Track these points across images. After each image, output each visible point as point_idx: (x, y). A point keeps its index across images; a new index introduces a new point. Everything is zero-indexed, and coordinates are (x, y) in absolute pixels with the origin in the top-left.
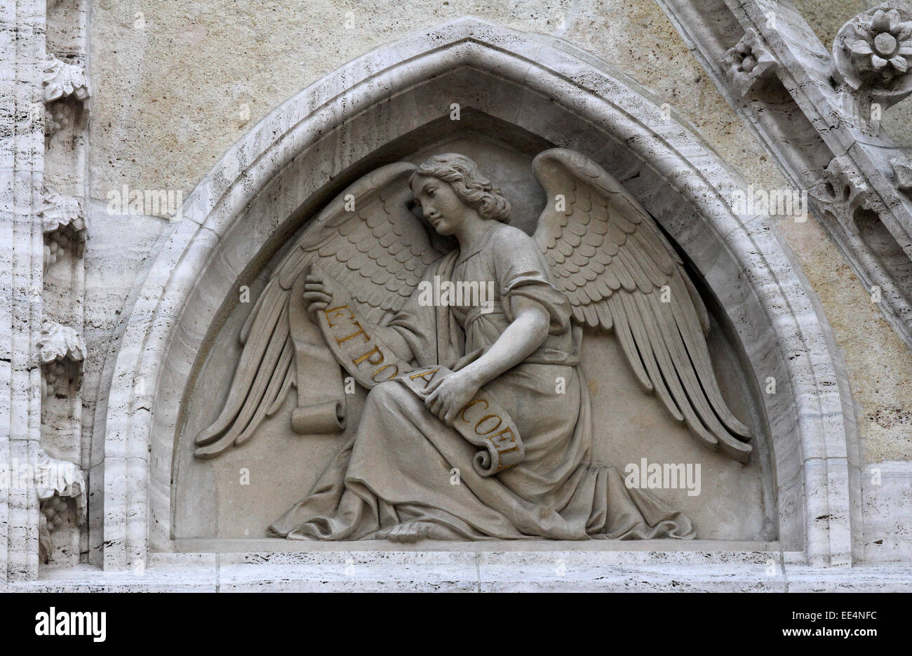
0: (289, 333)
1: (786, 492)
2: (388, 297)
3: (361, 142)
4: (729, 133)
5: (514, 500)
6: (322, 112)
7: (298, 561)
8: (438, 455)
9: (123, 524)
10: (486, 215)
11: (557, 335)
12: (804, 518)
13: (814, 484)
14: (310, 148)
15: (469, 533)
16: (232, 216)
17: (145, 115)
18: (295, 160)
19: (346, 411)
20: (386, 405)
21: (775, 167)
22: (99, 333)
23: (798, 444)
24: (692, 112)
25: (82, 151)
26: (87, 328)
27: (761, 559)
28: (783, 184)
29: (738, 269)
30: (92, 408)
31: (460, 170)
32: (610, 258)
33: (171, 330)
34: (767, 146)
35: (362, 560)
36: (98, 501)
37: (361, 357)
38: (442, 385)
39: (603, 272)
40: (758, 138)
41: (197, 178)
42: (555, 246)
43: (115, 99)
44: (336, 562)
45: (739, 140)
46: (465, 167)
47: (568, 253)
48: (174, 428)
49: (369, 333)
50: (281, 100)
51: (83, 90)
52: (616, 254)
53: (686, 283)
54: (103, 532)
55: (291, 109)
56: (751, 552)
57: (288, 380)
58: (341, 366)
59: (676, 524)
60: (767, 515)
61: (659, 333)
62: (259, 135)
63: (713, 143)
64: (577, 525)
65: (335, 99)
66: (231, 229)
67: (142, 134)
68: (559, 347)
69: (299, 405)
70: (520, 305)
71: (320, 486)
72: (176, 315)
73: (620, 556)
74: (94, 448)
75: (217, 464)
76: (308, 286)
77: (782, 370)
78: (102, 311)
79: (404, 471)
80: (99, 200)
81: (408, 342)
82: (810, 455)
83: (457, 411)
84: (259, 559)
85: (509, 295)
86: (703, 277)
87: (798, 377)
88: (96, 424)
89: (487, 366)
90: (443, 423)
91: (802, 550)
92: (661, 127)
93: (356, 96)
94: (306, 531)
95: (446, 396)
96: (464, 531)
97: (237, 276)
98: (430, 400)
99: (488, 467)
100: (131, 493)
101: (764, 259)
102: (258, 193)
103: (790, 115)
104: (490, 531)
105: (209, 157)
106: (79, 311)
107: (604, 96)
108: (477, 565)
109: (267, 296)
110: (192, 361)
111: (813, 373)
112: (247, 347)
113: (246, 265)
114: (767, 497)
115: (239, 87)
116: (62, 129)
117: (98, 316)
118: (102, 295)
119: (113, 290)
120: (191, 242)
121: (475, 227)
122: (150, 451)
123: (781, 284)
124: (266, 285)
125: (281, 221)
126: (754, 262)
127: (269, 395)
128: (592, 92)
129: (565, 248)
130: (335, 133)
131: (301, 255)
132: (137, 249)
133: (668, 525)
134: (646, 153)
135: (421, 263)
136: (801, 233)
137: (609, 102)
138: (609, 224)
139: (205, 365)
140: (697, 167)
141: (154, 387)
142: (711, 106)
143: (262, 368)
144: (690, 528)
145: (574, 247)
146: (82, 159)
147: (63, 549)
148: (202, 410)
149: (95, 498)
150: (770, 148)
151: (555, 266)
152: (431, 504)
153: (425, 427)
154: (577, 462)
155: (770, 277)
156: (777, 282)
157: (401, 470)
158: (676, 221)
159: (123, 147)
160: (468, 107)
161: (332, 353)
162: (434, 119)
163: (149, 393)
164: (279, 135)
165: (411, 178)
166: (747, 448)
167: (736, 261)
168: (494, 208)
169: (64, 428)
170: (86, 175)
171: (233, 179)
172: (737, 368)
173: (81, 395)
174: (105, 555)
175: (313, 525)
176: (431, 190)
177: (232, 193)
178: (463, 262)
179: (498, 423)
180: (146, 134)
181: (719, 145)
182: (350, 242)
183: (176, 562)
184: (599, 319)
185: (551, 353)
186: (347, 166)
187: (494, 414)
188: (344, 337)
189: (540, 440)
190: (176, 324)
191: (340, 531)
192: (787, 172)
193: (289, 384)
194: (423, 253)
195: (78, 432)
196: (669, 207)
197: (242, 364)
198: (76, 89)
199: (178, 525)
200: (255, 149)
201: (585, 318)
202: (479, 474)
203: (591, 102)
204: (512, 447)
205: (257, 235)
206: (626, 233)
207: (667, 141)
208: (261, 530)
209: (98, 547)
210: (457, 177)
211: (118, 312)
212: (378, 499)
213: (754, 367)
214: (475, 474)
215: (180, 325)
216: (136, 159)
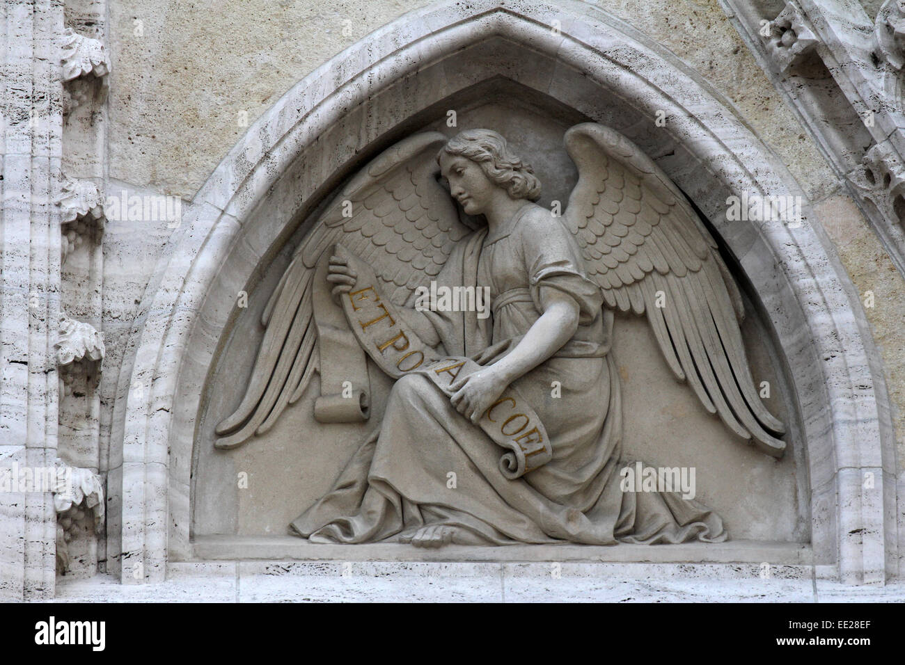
0: (312, 314)
1: (820, 497)
2: (414, 275)
3: (389, 114)
4: (767, 110)
5: (541, 503)
6: (348, 88)
7: (319, 573)
8: (464, 456)
9: (142, 534)
10: (516, 196)
11: (587, 326)
12: (837, 529)
13: (848, 495)
14: (334, 126)
15: (495, 538)
16: (254, 201)
17: (165, 87)
18: (320, 138)
19: (370, 401)
20: (410, 401)
21: (814, 147)
22: (117, 325)
23: (832, 450)
24: (729, 86)
25: (101, 127)
26: (106, 319)
27: (792, 574)
28: (822, 165)
29: (774, 260)
30: (110, 405)
31: (489, 150)
32: (642, 238)
33: (191, 324)
34: (806, 123)
35: (385, 572)
36: (116, 507)
37: (386, 343)
38: (468, 384)
39: (636, 252)
40: (797, 115)
41: (219, 156)
42: (587, 226)
43: (135, 70)
44: (358, 574)
45: (777, 117)
46: (494, 145)
47: (600, 233)
48: (194, 421)
49: (394, 316)
50: (305, 71)
51: (102, 67)
52: (649, 235)
53: (720, 268)
54: (121, 542)
55: (315, 84)
56: (782, 566)
57: (311, 366)
58: (365, 352)
59: (707, 527)
60: (800, 513)
61: (692, 320)
62: (282, 113)
63: (750, 120)
64: (604, 529)
65: (362, 73)
66: (254, 214)
67: (162, 108)
68: (589, 338)
69: (322, 392)
70: (549, 297)
71: (343, 481)
72: (197, 308)
73: (648, 569)
74: (113, 449)
75: (238, 456)
76: (332, 268)
77: (817, 369)
78: (121, 301)
79: (428, 470)
80: (118, 180)
81: (434, 326)
82: (843, 463)
83: (483, 412)
84: (280, 569)
85: (538, 286)
86: (739, 261)
87: (833, 380)
88: (115, 423)
89: (514, 365)
90: (469, 421)
91: (834, 563)
92: (697, 107)
93: (383, 71)
94: (328, 534)
95: (472, 397)
96: (489, 535)
97: (259, 258)
98: (456, 399)
99: (515, 470)
100: (149, 500)
101: (800, 252)
102: (282, 174)
103: (830, 91)
104: (516, 535)
105: (231, 134)
106: (97, 302)
107: (639, 73)
108: (502, 578)
109: (290, 277)
110: (213, 350)
111: (848, 375)
112: (269, 330)
113: (268, 246)
114: (801, 494)
115: (263, 57)
116: (80, 105)
117: (117, 306)
118: (121, 283)
119: (132, 278)
120: (213, 230)
121: (504, 208)
122: (169, 453)
123: (818, 279)
124: (290, 263)
125: (305, 199)
126: (790, 254)
127: (292, 382)
128: (626, 68)
129: (596, 227)
130: (362, 109)
131: (325, 232)
132: (157, 233)
133: (698, 527)
134: (681, 135)
135: (448, 239)
136: (839, 219)
137: (643, 79)
138: (642, 203)
139: (226, 348)
140: (733, 151)
141: (174, 385)
142: (749, 79)
143: (285, 352)
144: (721, 529)
145: (605, 226)
146: (101, 136)
147: (79, 559)
148: (222, 398)
149: (112, 503)
150: (808, 126)
151: (586, 247)
152: (456, 506)
153: (451, 426)
154: (606, 459)
155: (806, 271)
156: (813, 276)
157: (425, 468)
158: (711, 203)
159: (143, 122)
160: (499, 74)
161: (356, 337)
162: (463, 87)
163: (169, 393)
164: (303, 113)
165: (438, 154)
166: (781, 444)
167: (772, 253)
168: (524, 189)
169: (82, 429)
170: (105, 152)
171: (255, 162)
172: (773, 355)
173: (99, 393)
174: (123, 568)
175: (335, 527)
176: (459, 170)
177: (255, 176)
178: (491, 244)
179: (525, 422)
180: (167, 108)
181: (757, 123)
182: (375, 215)
183: (194, 572)
184: (631, 303)
185: (581, 346)
186: (373, 139)
187: (522, 413)
188: (369, 321)
189: (568, 438)
190: (197, 316)
191: (363, 533)
192: (826, 153)
193: (312, 370)
194: (450, 229)
195: (95, 433)
196: (705, 188)
197: (264, 349)
198: (94, 67)
199: (197, 520)
200: (279, 128)
201: (617, 303)
202: (505, 477)
203: (625, 78)
204: (539, 448)
205: (280, 215)
206: (659, 214)
207: (703, 122)
208: (282, 527)
209: (116, 557)
210: (486, 158)
211: (137, 302)
212: (402, 498)
213: (790, 361)
214: (501, 476)
215: (201, 317)
216: (157, 136)
